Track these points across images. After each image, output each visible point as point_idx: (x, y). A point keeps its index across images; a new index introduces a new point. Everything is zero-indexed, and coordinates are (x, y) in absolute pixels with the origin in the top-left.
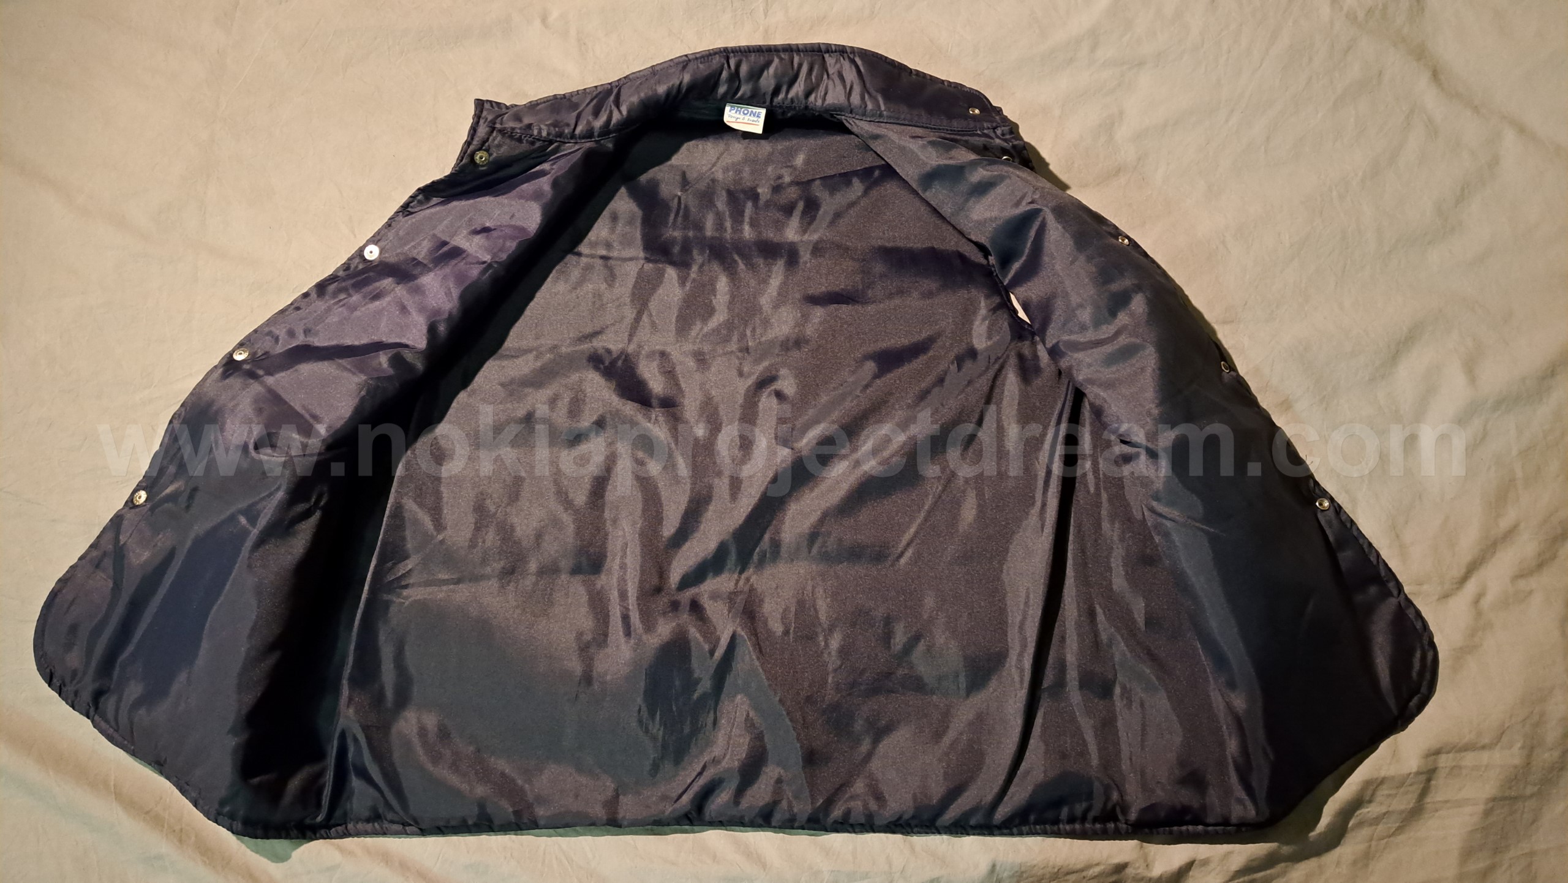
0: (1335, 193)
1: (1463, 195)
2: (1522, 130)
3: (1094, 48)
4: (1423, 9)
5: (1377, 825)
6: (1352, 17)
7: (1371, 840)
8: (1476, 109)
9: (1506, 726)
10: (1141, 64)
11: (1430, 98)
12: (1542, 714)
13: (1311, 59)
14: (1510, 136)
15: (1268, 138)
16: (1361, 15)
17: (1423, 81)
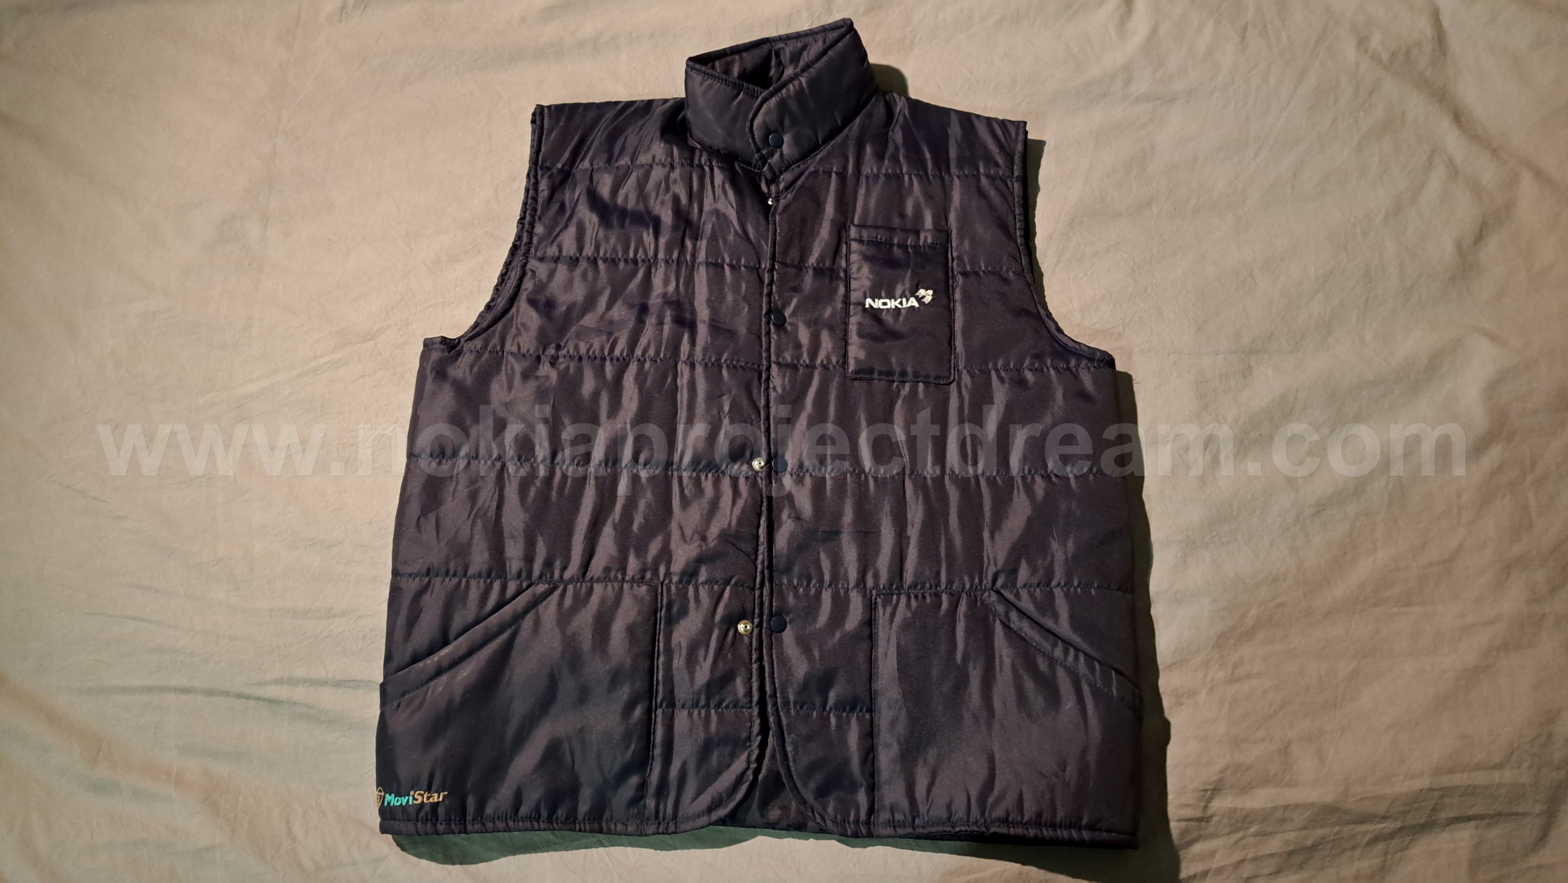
0: (1358, 230)
1: (1480, 237)
2: (1538, 173)
3: (1127, 83)
4: (1445, 55)
5: (1392, 839)
6: (1376, 59)
7: (1386, 854)
8: (1495, 152)
9: (1515, 746)
10: (1172, 100)
11: (1452, 140)
12: (1550, 735)
13: (1337, 99)
14: (1527, 180)
15: (1295, 175)
16: (1385, 57)
17: (1445, 123)
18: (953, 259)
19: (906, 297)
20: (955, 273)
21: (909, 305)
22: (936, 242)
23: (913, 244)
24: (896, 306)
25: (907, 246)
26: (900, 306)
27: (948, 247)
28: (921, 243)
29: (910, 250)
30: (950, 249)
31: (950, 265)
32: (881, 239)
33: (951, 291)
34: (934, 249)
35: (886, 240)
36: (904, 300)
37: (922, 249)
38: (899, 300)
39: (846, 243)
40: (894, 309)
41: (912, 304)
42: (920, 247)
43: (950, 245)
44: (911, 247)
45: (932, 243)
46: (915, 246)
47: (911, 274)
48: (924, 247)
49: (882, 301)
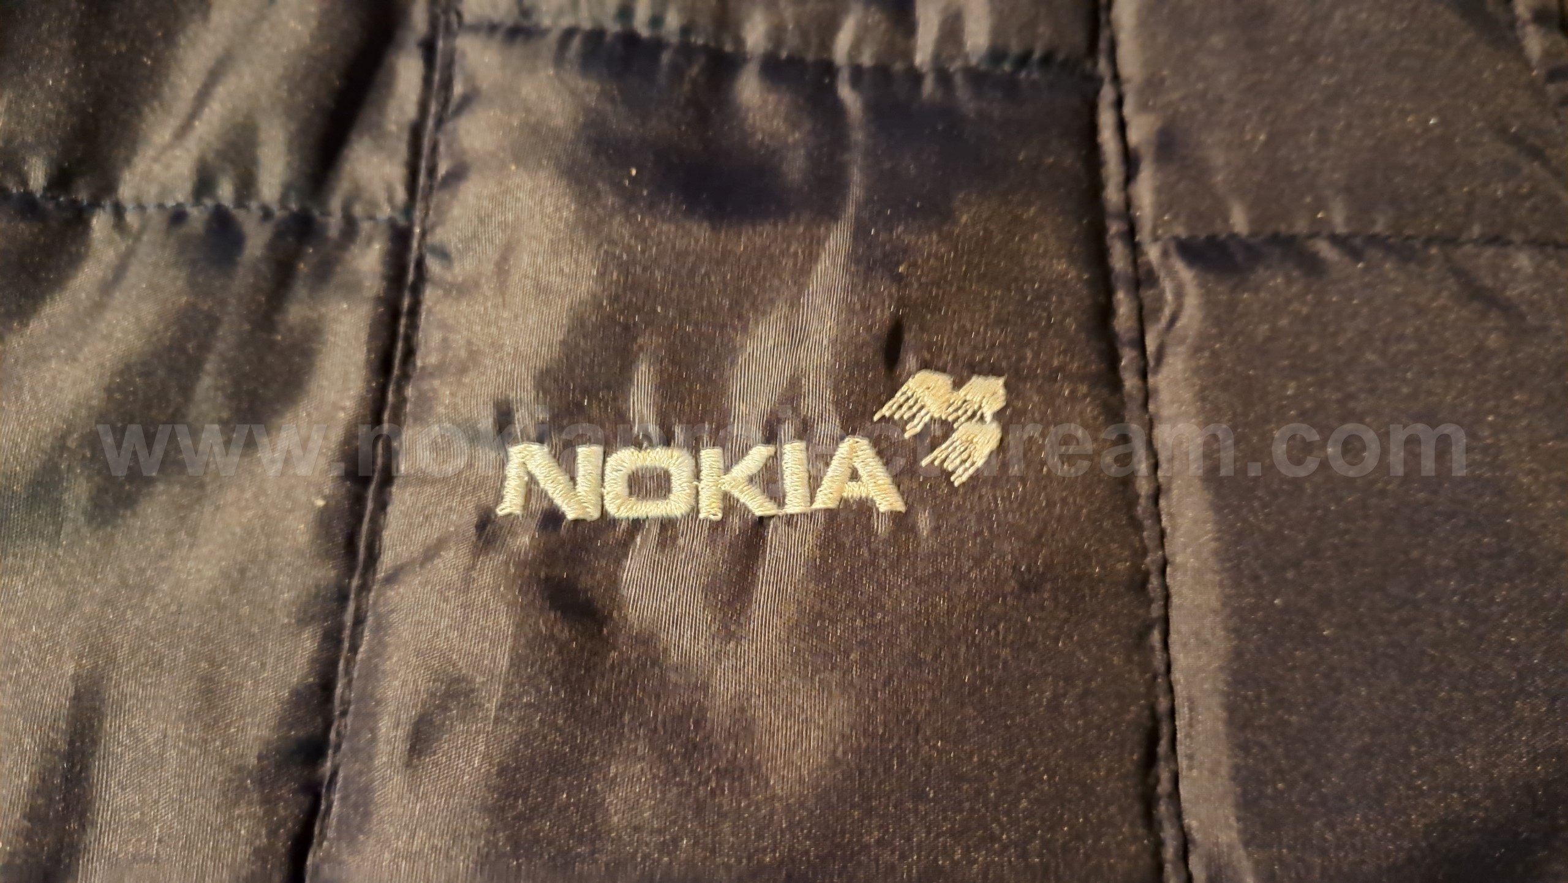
18: (1130, 161)
19: (804, 431)
20: (1153, 253)
21: (825, 500)
22: (1015, 47)
23: (866, 59)
24: (729, 504)
25: (828, 69)
26: (758, 505)
27: (1095, 83)
28: (923, 54)
29: (846, 93)
30: (1107, 94)
31: (1112, 195)
32: (656, 21)
33: (1130, 382)
34: (1010, 88)
35: (686, 31)
36: (793, 454)
37: (928, 86)
38: (759, 454)
39: (428, 48)
40: (716, 527)
41: (854, 491)
42: (915, 77)
43: (1103, 65)
44: (857, 74)
45: (996, 55)
46: (882, 71)
47: (854, 258)
48: (944, 78)
49: (626, 459)
